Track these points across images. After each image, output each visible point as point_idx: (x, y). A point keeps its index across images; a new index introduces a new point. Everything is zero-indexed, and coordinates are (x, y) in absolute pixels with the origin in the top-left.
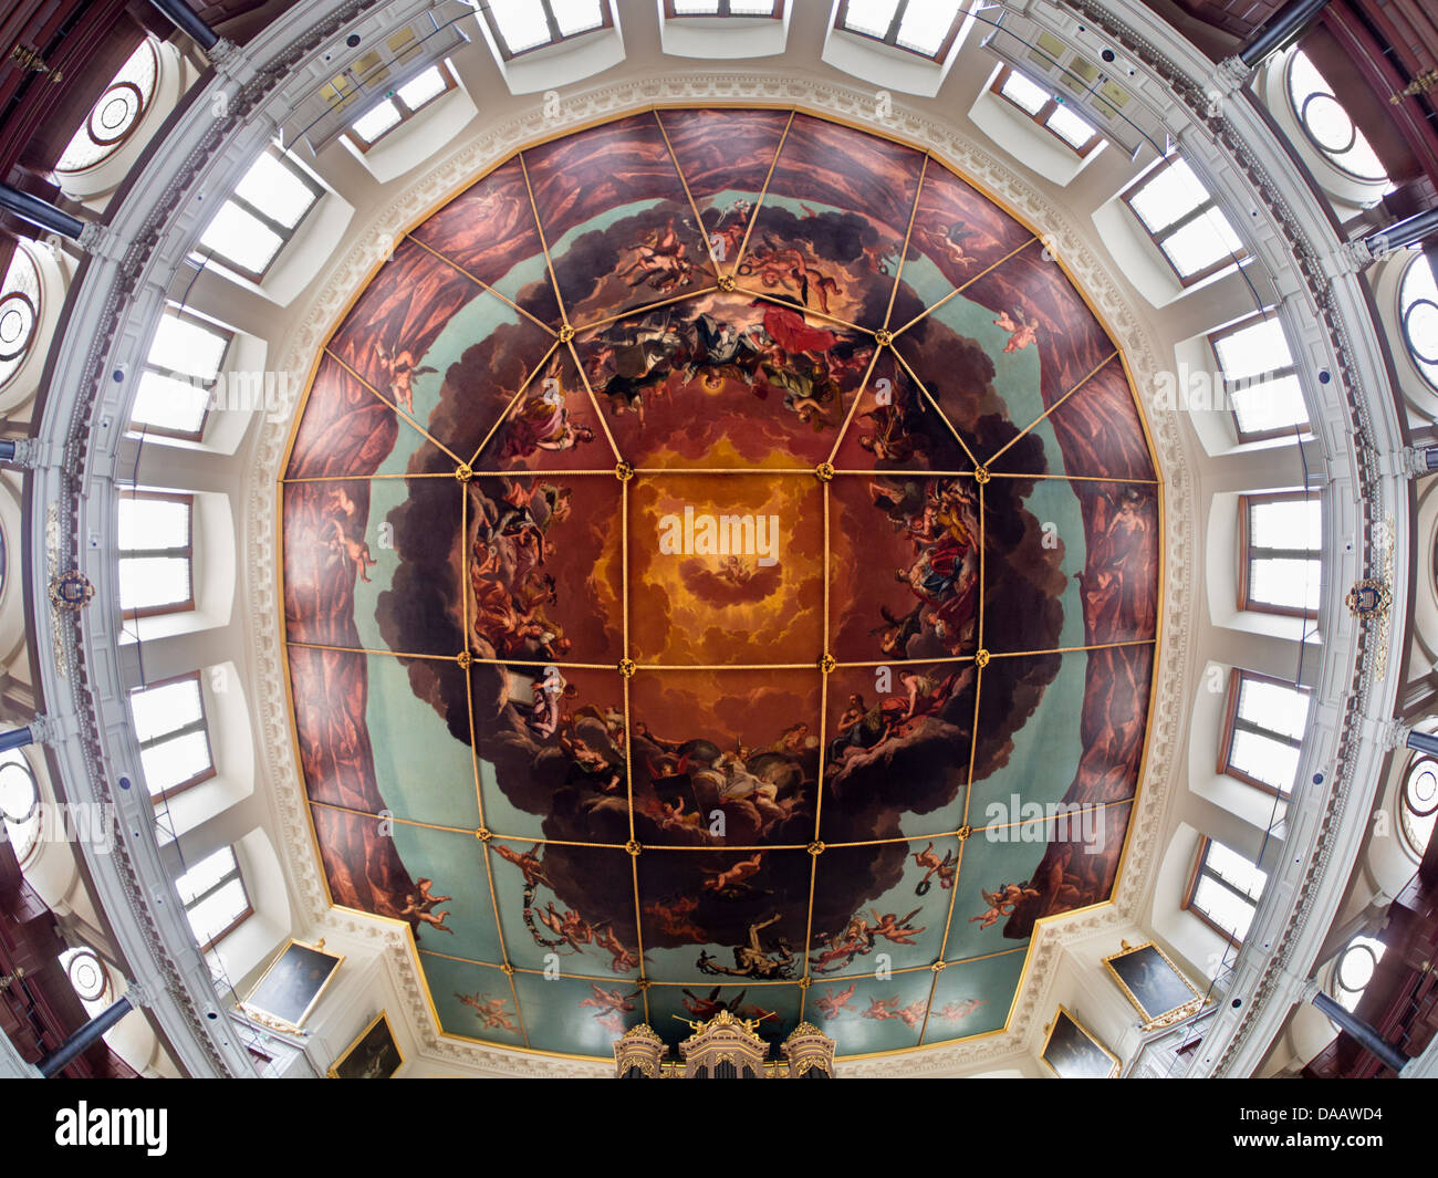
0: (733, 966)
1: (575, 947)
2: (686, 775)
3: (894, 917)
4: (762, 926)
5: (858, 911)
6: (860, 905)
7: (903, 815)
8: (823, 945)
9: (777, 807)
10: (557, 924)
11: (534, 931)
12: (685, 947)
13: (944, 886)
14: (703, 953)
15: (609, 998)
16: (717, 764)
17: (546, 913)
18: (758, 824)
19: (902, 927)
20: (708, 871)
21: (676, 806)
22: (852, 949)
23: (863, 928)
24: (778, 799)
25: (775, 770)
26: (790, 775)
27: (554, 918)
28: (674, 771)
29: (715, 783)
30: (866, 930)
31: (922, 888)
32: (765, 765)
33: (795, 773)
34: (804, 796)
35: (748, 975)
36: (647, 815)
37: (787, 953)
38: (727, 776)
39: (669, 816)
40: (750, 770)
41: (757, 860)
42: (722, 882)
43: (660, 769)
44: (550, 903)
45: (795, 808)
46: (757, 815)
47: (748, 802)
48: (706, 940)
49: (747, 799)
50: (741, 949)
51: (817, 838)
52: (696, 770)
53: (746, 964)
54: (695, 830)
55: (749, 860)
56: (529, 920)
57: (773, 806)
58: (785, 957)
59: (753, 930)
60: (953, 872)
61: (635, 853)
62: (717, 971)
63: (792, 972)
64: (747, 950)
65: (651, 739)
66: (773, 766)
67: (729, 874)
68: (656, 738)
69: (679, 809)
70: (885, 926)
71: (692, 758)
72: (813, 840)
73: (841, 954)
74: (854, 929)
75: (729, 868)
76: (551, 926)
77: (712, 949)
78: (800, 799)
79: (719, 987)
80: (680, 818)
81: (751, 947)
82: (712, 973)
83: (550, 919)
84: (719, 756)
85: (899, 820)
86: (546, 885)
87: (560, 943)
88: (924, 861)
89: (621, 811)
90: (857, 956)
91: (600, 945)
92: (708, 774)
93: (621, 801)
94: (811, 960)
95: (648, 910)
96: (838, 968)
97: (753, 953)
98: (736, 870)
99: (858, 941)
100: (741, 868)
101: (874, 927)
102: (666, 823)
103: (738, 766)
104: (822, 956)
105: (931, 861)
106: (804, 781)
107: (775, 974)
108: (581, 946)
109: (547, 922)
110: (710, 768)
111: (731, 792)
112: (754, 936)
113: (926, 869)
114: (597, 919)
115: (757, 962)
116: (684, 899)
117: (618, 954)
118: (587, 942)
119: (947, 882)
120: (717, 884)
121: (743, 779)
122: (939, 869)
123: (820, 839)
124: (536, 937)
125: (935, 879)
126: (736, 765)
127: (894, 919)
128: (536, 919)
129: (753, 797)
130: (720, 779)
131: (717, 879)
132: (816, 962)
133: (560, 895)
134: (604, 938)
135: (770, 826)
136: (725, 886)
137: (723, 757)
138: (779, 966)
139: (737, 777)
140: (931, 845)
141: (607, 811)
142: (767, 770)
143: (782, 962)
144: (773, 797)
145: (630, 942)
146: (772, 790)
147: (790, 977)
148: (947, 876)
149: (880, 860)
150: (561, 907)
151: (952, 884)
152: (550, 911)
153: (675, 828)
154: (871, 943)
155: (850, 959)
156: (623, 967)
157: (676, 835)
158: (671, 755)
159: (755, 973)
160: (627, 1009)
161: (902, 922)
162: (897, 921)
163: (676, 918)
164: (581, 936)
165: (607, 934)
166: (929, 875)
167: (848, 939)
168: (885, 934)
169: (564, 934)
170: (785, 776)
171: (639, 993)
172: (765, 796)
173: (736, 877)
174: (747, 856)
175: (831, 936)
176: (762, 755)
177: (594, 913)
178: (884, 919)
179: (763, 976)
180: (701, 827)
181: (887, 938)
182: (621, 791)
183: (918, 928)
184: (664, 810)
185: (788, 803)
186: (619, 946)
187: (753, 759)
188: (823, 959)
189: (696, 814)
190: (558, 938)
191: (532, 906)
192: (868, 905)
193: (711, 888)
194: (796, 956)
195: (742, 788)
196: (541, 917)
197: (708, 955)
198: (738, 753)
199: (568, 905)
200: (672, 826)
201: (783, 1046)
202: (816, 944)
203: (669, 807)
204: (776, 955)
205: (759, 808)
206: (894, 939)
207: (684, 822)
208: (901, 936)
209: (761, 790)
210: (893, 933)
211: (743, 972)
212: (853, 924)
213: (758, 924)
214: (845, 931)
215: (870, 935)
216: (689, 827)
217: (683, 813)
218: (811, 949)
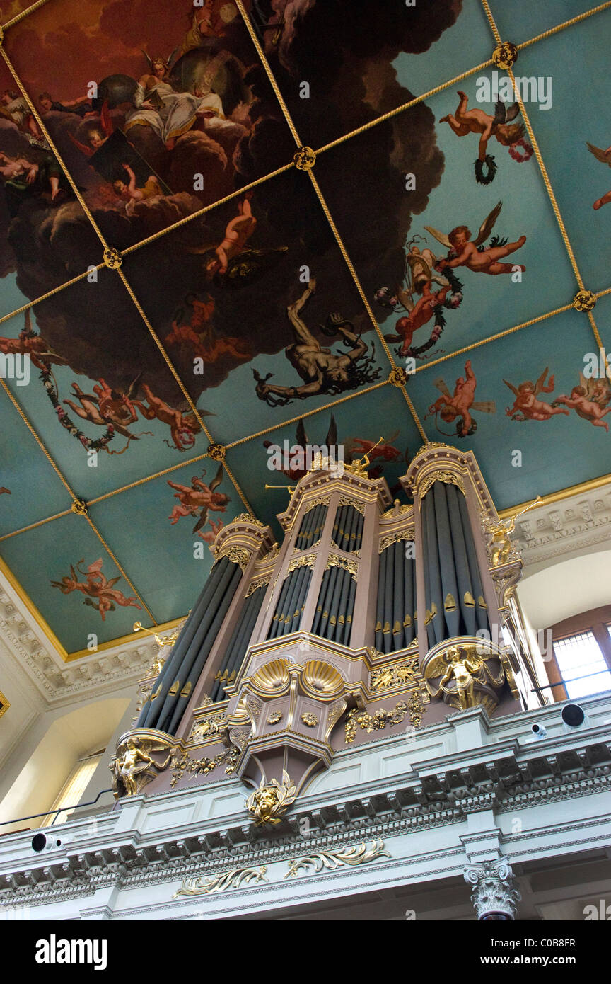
0: (299, 382)
1: (126, 434)
2: (117, 131)
3: (464, 229)
4: (300, 304)
5: (409, 239)
6: (408, 227)
7: (395, 64)
8: (390, 309)
9: (233, 124)
10: (94, 410)
11: (78, 435)
12: (231, 374)
13: (519, 159)
14: (256, 375)
15: (195, 495)
16: (140, 100)
17: (76, 401)
18: (223, 157)
19: (487, 244)
20: (201, 252)
21: (127, 182)
22: (433, 303)
23: (429, 263)
24: (228, 113)
25: (205, 73)
26: (225, 72)
27: (87, 404)
28: (103, 137)
29: (150, 126)
30: (437, 264)
31: (485, 171)
32: (190, 72)
33: (230, 66)
34: (254, 91)
35: (323, 390)
36: (106, 209)
37: (353, 337)
38: (158, 109)
39: (127, 197)
40: (178, 87)
41: (247, 208)
42: (224, 259)
43: (89, 140)
44: (74, 385)
45: (253, 114)
46: (215, 147)
47: (197, 133)
48: (248, 355)
49: (193, 128)
50: (294, 349)
51: (299, 144)
52: (122, 120)
53: (312, 373)
54: (162, 202)
55: (239, 213)
56: (66, 422)
57: (227, 124)
58: (354, 345)
59: (293, 314)
60: (521, 129)
61: (117, 266)
62: (285, 398)
63: (375, 367)
64: (302, 349)
65: (61, 109)
66: (199, 69)
67: (226, 245)
68: (65, 104)
69: (132, 183)
70: (461, 250)
71: (111, 106)
72: (295, 149)
73: (421, 318)
74: (418, 268)
75: (222, 237)
76: (90, 417)
77: (262, 362)
78: (253, 100)
79: (301, 420)
80: (138, 194)
81: (303, 343)
82: (282, 403)
83: (85, 409)
84: (137, 87)
85: (394, 72)
86: (59, 362)
87: (109, 436)
88: (465, 126)
89: (78, 219)
90: (447, 313)
91: (150, 418)
92: (137, 118)
93: (73, 205)
94: (388, 339)
95: (169, 339)
96: (432, 342)
97: (310, 350)
98: (231, 235)
99: (435, 288)
100: (234, 229)
101: (445, 256)
102: (129, 206)
103: (163, 89)
104: (398, 327)
105: (474, 121)
106: (245, 71)
107: (356, 377)
108: (132, 429)
109: (84, 414)
110: (136, 109)
111: (173, 132)
112: (299, 324)
113: (474, 138)
114: (127, 380)
115: (323, 364)
116: (196, 303)
117: (170, 419)
118: (134, 420)
119: (520, 150)
120: (219, 262)
121: (176, 105)
122: (495, 130)
123: (304, 144)
124: (84, 442)
125: (496, 149)
126: (159, 90)
127: (468, 235)
128: (72, 416)
129: (199, 123)
130: (151, 117)
131: (216, 257)
132: (397, 340)
133: (77, 368)
134: (146, 404)
135: (237, 154)
136: (231, 263)
137: (141, 86)
138: (354, 361)
139: (168, 104)
140: (462, 95)
141: (65, 226)
142: (197, 77)
143: (354, 354)
144: (221, 112)
145: (175, 398)
146: (213, 101)
147: (376, 376)
148: (515, 138)
149: (399, 146)
150: (88, 385)
151: (530, 150)
152: (79, 395)
153: (141, 209)
154: (456, 286)
155: (441, 321)
156: (186, 436)
157: (146, 219)
158: (90, 117)
159: (330, 385)
160: (222, 503)
161: (484, 235)
162: (474, 237)
163: (202, 335)
164: (123, 415)
165: (146, 396)
166: (483, 145)
167: (419, 287)
168: (467, 263)
169: (107, 420)
170: (219, 76)
171: (221, 468)
172: (211, 114)
173: (235, 244)
174: (231, 209)
175: (395, 290)
176: (181, 60)
177: (119, 373)
178: (452, 237)
179: (343, 387)
180: (166, 193)
181: (475, 269)
182: (67, 195)
183: (513, 239)
184: (118, 192)
185: (242, 111)
186: (166, 408)
187: (173, 72)
188: (404, 331)
189: (152, 178)
190: (103, 430)
191: (60, 400)
192: (418, 224)
193: (217, 277)
194: (366, 338)
195: (181, 117)
196: (74, 410)
197: (263, 377)
198: (154, 72)
199: (90, 378)
200: (136, 208)
201: (403, 479)
202: (384, 310)
203: (121, 184)
204: (339, 345)
205: (215, 134)
206: (485, 268)
207: (146, 197)
208: (494, 261)
209: (202, 109)
210: (479, 259)
211: (314, 387)
212: (413, 260)
213: (294, 305)
214: (408, 275)
215: (447, 272)
216: (154, 201)
217: (140, 184)
218: (380, 320)
